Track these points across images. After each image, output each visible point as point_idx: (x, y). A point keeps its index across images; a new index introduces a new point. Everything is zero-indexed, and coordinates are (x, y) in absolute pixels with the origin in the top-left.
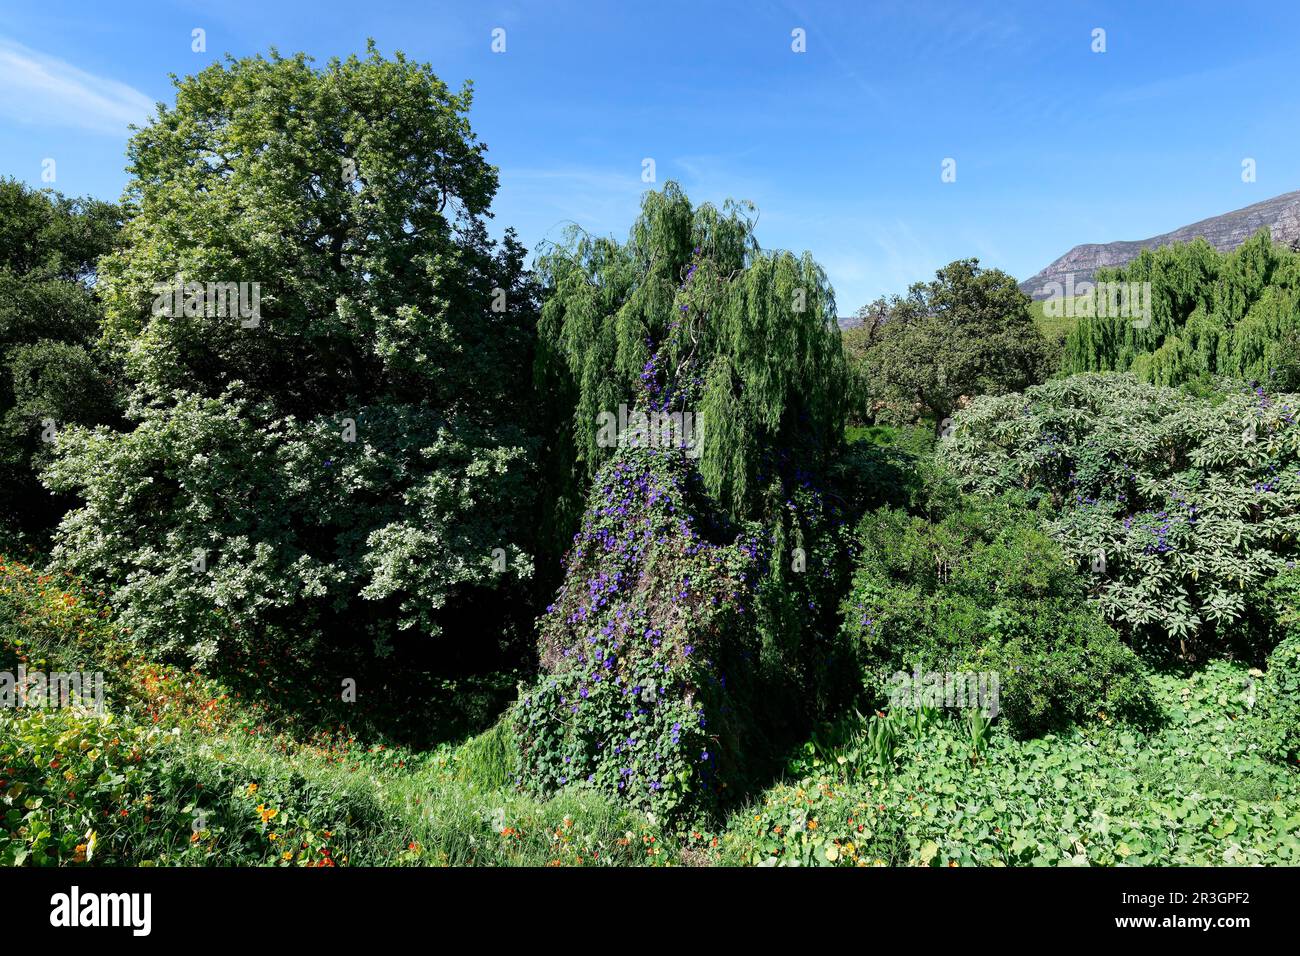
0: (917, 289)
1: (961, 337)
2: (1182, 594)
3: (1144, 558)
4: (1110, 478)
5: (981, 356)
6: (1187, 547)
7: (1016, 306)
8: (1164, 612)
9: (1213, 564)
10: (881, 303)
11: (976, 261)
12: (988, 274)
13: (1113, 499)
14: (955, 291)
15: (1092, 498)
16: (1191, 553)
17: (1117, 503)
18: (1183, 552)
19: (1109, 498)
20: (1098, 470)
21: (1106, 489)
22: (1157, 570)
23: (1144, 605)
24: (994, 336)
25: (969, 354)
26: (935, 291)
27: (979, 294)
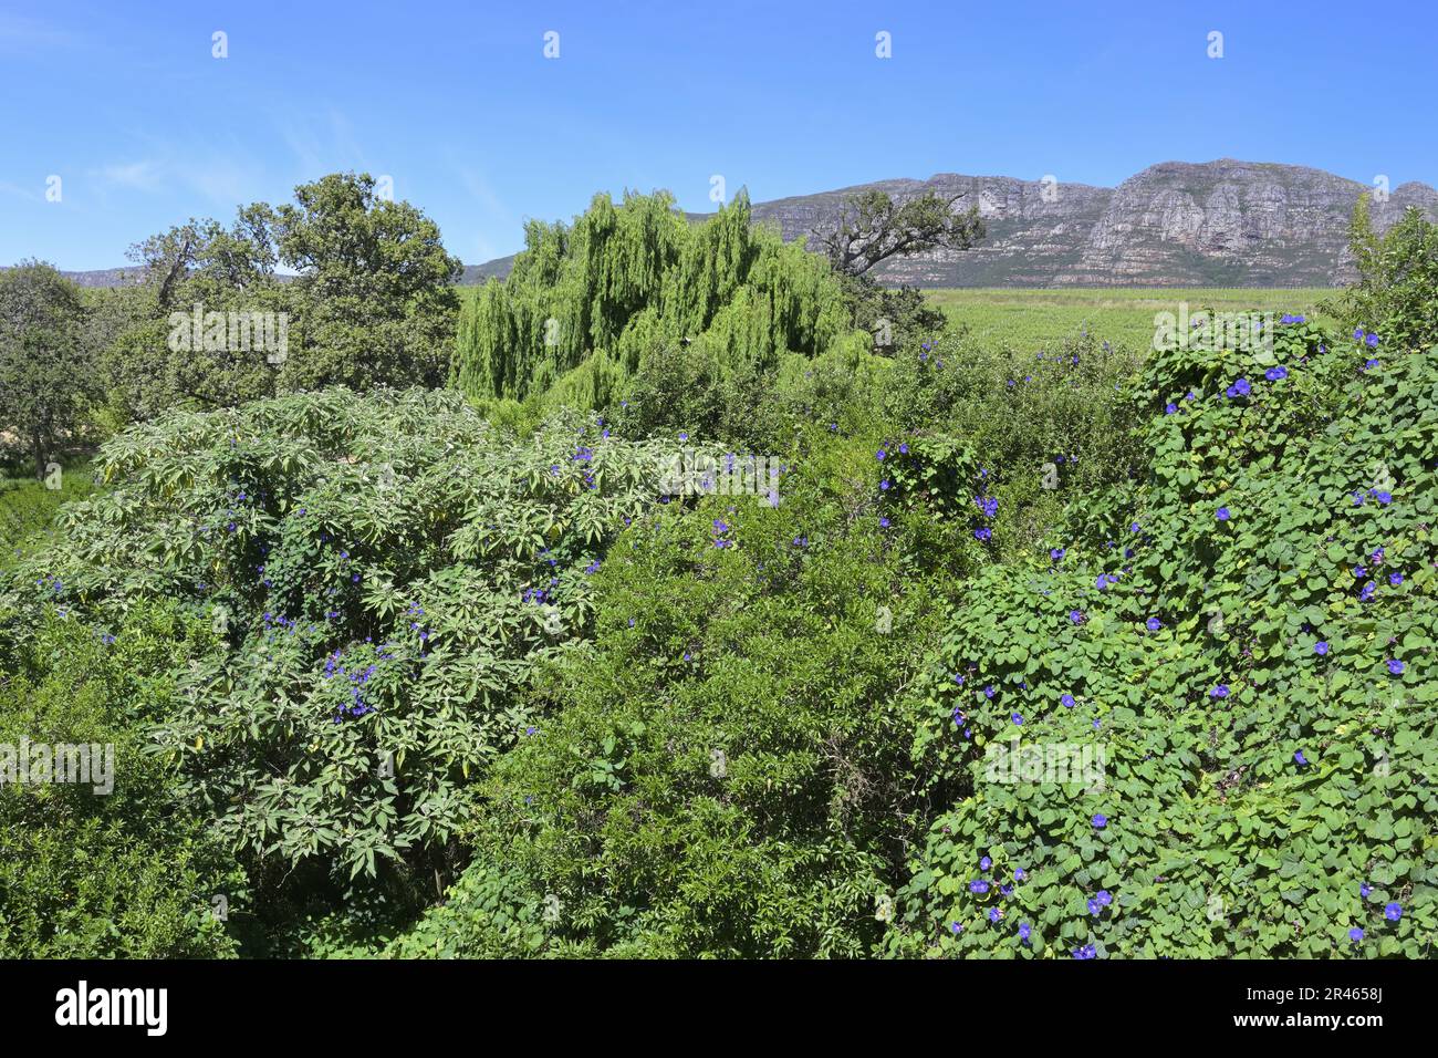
0: (255, 215)
1: (327, 319)
2: (389, 795)
3: (333, 729)
4: (320, 577)
5: (360, 359)
6: (397, 704)
7: (433, 277)
8: (351, 830)
9: (431, 733)
10: (190, 235)
11: (369, 182)
12: (390, 209)
13: (321, 618)
14: (324, 229)
15: (289, 616)
16: (402, 717)
17: (327, 625)
18: (390, 714)
19: (317, 617)
20: (300, 560)
21: (311, 597)
22: (349, 751)
23: (314, 820)
24: (385, 326)
25: (334, 352)
26: (288, 224)
27: (370, 244)
